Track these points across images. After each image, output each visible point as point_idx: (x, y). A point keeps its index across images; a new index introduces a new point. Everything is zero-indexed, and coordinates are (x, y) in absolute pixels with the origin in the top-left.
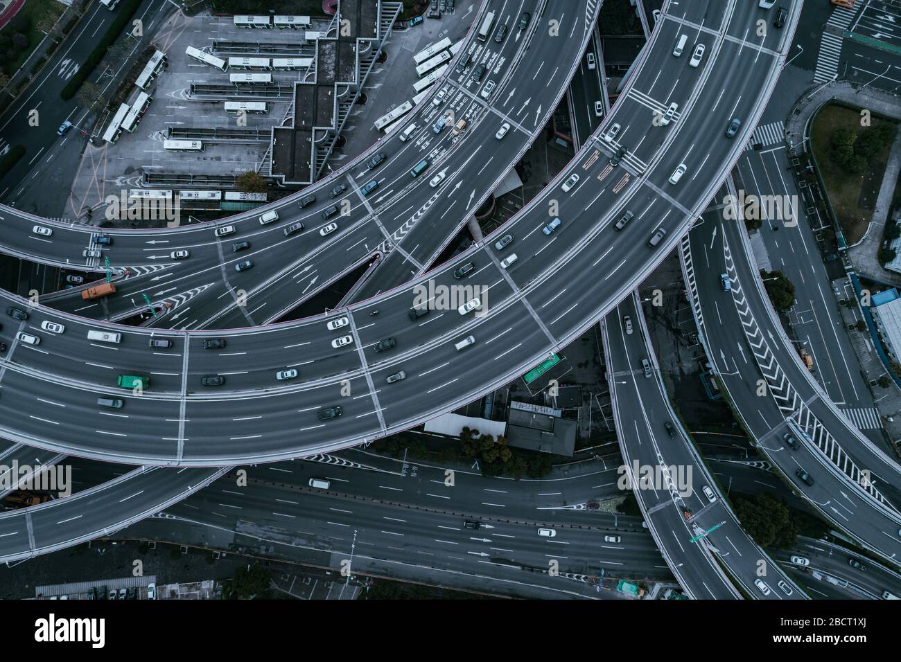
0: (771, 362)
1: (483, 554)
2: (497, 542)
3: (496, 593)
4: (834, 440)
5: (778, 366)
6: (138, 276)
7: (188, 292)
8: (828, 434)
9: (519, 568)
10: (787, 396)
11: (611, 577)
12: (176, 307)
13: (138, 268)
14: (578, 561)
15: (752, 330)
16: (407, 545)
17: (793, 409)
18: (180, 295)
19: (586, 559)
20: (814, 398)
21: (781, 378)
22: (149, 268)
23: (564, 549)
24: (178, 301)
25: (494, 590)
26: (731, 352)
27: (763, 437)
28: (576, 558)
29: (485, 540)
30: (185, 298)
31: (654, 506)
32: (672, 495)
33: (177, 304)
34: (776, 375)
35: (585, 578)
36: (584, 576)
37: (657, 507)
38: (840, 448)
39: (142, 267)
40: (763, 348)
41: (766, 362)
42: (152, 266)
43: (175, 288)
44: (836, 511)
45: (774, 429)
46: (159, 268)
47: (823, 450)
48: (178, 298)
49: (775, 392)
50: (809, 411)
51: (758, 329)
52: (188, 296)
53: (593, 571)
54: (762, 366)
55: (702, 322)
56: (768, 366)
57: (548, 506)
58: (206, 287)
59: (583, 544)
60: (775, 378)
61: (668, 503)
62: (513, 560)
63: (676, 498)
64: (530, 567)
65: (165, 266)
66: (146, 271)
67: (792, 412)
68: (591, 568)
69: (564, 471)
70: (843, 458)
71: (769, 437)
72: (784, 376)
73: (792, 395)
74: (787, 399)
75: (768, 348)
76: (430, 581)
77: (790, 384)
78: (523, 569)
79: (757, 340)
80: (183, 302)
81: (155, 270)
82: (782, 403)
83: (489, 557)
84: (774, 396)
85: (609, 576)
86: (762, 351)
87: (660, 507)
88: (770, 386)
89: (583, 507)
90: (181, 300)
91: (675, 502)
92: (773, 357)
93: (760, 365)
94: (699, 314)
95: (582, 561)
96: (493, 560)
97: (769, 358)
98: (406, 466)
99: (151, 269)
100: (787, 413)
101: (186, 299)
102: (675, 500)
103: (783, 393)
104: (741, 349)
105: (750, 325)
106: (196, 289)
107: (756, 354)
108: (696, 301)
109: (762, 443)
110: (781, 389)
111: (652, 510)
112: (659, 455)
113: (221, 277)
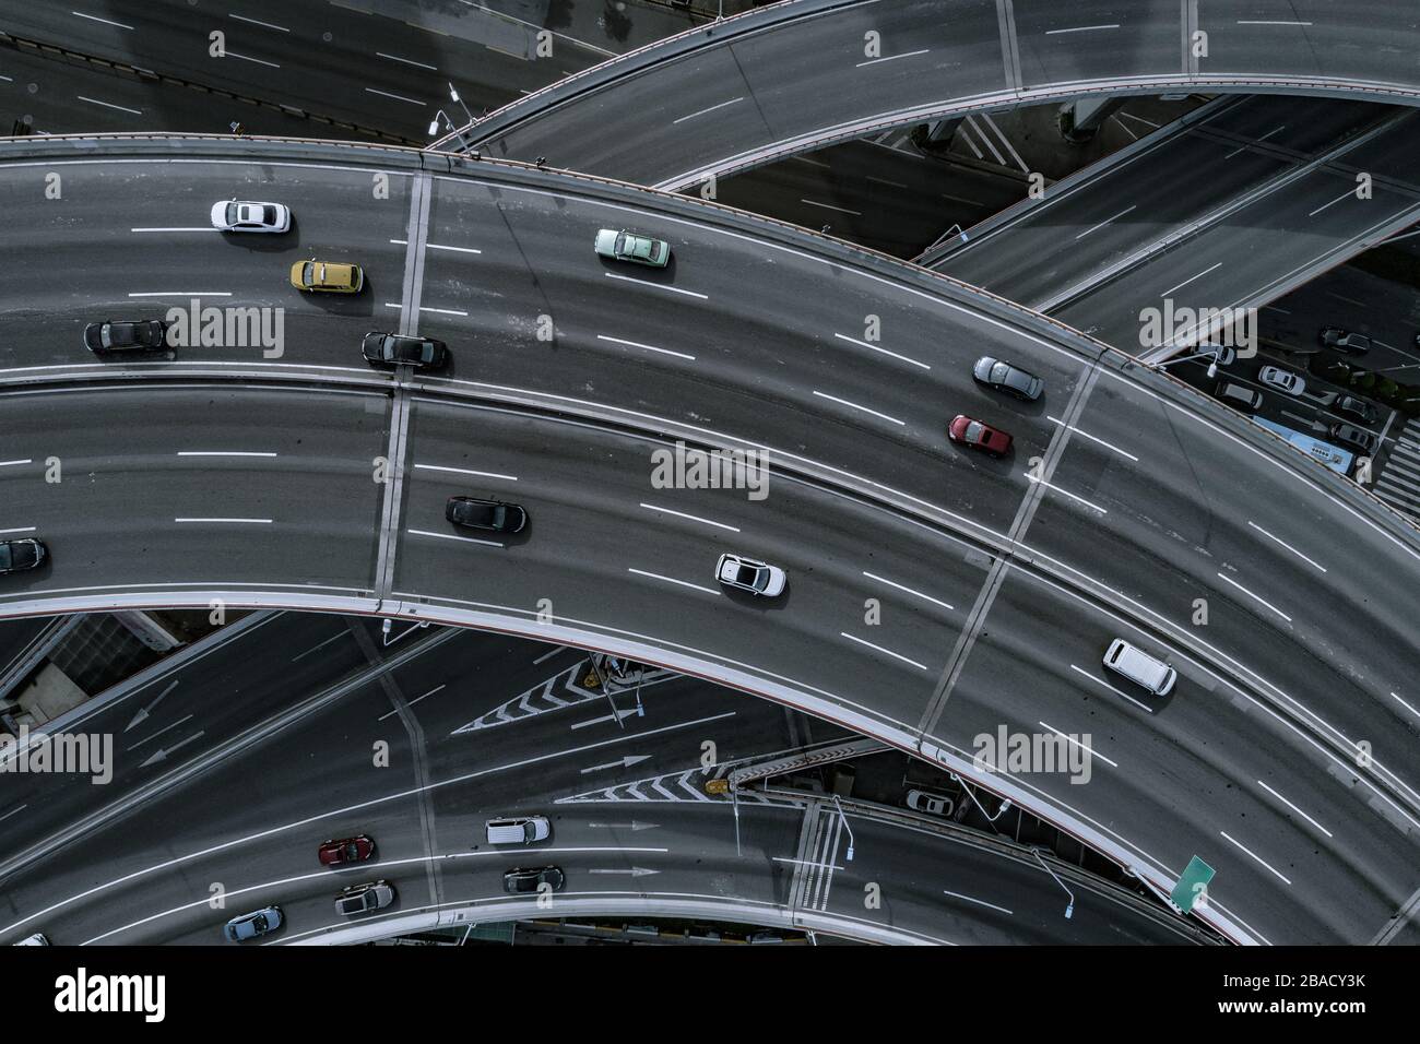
6: (688, 773)
7: (535, 712)
12: (576, 668)
13: (691, 796)
18: (562, 704)
22: (652, 793)
24: (569, 686)
30: (547, 696)
33: (572, 679)
39: (673, 798)
42: (642, 798)
43: (573, 727)
46: (622, 792)
48: (570, 696)
52: (536, 700)
58: (478, 725)
65: (602, 795)
66: (662, 784)
80: (550, 683)
81: (633, 788)
90: (559, 690)
99: (647, 789)
101: (542, 690)
106: (508, 719)
113: (433, 749)
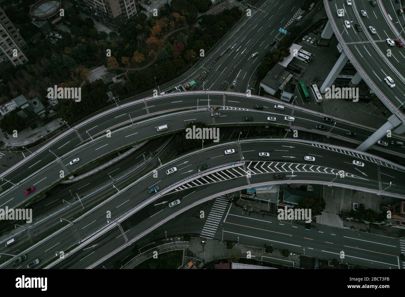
0: (278, 169)
1: (233, 47)
2: (235, 53)
3: (216, 46)
4: (221, 180)
5: (274, 172)
8: (226, 179)
9: (221, 55)
10: (256, 168)
11: (199, 81)
14: (213, 74)
15: (300, 167)
16: (249, 29)
17: (248, 168)
19: (212, 76)
20: (249, 182)
21: (267, 170)
23: (220, 71)
25: (218, 45)
26: (291, 152)
27: (240, 147)
28: (214, 74)
29: (238, 50)
31: (226, 98)
32: (227, 107)
34: (270, 168)
35: (204, 73)
36: (205, 73)
37: (225, 99)
38: (215, 181)
40: (288, 169)
41: (279, 166)
44: (185, 163)
45: (242, 154)
47: (218, 172)
49: (261, 163)
50: (243, 176)
51: (300, 171)
53: (206, 76)
54: (278, 164)
55: (313, 146)
56: (276, 166)
57: (240, 73)
59: (218, 78)
60: (268, 167)
61: (224, 104)
62: (225, 55)
63: (224, 108)
64: (219, 59)
67: (247, 167)
68: (208, 76)
69: (252, 84)
70: (209, 180)
71: (239, 149)
72: (268, 172)
73: (256, 171)
74: (255, 167)
75: (287, 171)
76: (232, 30)
77: (262, 173)
78: (220, 56)
79: (293, 167)
82: (253, 164)
83: (231, 48)
84: (259, 162)
85: (200, 81)
86: (286, 167)
87: (224, 100)
88: (265, 162)
89: (233, 84)
91: (223, 107)
92: (281, 171)
93: (279, 163)
94: (318, 145)
95: (212, 75)
96: (229, 49)
97: (281, 169)
98: (278, 39)
100: (247, 164)
102: (224, 107)
103: (258, 167)
104: (291, 157)
105: (303, 168)
107: (286, 163)
108: (326, 147)
109: (238, 145)
110: (261, 167)
111: (224, 97)
112: (248, 110)
